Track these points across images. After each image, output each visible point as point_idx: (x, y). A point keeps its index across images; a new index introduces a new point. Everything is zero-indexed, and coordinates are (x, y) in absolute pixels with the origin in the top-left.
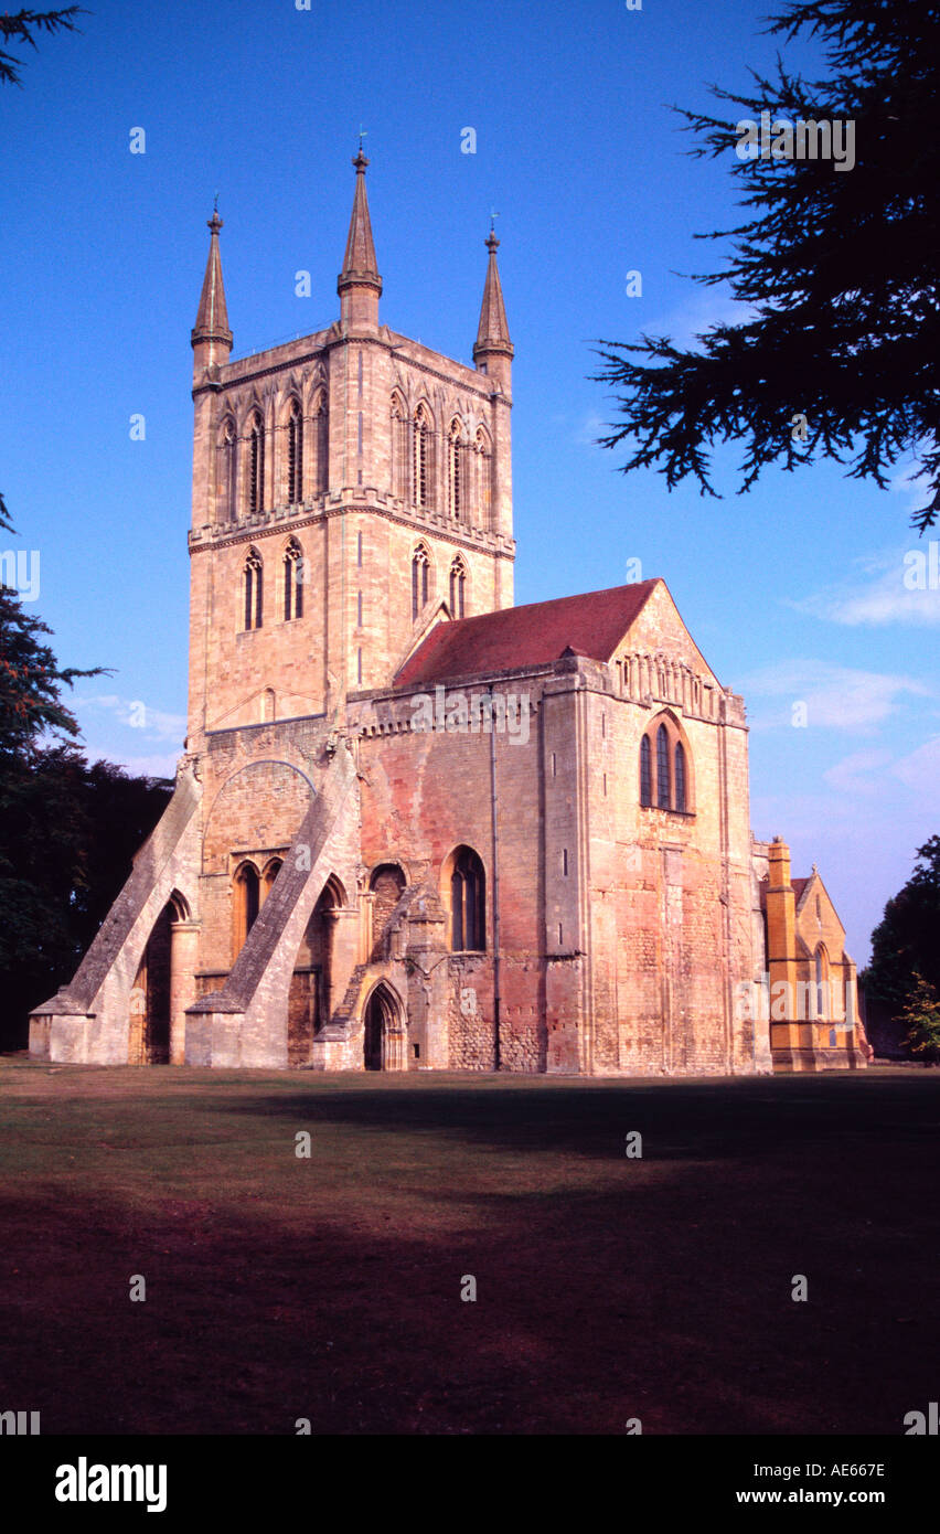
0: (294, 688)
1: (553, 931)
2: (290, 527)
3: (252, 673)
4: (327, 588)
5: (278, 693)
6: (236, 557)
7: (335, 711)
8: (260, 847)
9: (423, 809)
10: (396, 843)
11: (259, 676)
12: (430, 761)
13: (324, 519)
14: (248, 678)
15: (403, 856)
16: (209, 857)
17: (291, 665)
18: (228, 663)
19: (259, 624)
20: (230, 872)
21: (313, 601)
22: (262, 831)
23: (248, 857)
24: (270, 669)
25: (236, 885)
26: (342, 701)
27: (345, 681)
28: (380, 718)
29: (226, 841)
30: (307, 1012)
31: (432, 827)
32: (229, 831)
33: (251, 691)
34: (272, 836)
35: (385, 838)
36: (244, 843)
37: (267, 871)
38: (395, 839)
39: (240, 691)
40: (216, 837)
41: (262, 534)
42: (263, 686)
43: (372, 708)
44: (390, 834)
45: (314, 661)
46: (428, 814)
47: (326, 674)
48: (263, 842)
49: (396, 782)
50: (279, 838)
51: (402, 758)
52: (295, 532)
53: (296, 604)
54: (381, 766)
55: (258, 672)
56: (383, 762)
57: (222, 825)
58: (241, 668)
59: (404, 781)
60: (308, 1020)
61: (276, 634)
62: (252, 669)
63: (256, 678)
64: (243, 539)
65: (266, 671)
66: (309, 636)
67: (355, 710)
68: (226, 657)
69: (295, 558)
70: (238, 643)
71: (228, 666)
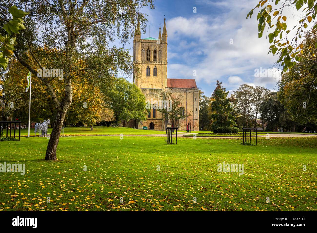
0: (156, 85)
1: (195, 117)
2: (156, 64)
4: (162, 74)
5: (153, 85)
6: (145, 66)
13: (162, 65)
17: (156, 82)
19: (149, 75)
21: (159, 75)
26: (165, 88)
27: (165, 86)
33: (149, 84)
39: (147, 84)
41: (150, 64)
42: (151, 84)
45: (160, 82)
47: (162, 84)
51: (173, 96)
52: (156, 65)
53: (155, 74)
58: (147, 81)
61: (153, 77)
62: (149, 81)
63: (149, 83)
64: (147, 64)
65: (151, 82)
66: (159, 79)
67: (167, 89)
68: (144, 79)
69: (155, 69)
70: (146, 78)
71: (144, 80)
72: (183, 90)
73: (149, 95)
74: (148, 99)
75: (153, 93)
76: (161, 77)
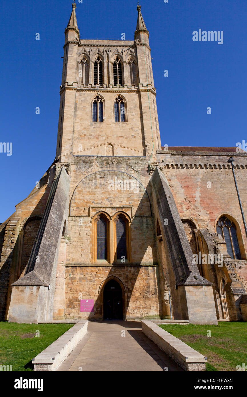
0: (124, 145)
3: (100, 137)
5: (115, 146)
6: (89, 97)
7: (150, 156)
8: (109, 206)
9: (201, 198)
10: (188, 211)
11: (104, 138)
12: (202, 180)
13: (139, 91)
14: (97, 138)
15: (192, 216)
16: (75, 208)
17: (123, 137)
18: (85, 131)
19: (102, 120)
20: (90, 216)
21: (133, 117)
22: (110, 199)
23: (102, 209)
24: (110, 137)
25: (93, 222)
26: (154, 153)
27: (154, 146)
28: (176, 161)
29: (87, 202)
30: (148, 287)
31: (208, 206)
32: (88, 198)
33: (99, 143)
34: (117, 201)
35: (182, 208)
36: (98, 203)
37: (115, 217)
38: (187, 209)
40: (79, 199)
42: (106, 142)
43: (171, 157)
44: (184, 207)
45: (135, 137)
46: (205, 201)
47: (144, 142)
48: (111, 204)
49: (185, 186)
50: (121, 203)
51: (188, 178)
53: (121, 117)
54: (176, 179)
55: (102, 137)
56: (177, 178)
57: (83, 194)
58: (92, 134)
59: (190, 187)
60: (149, 291)
62: (100, 135)
63: (100, 139)
64: (94, 91)
65: (108, 137)
66: (132, 128)
67: (161, 157)
68: (84, 129)
69: (120, 102)
70: (91, 125)
71: (85, 132)
72: (217, 157)
73: (98, 177)
74: (96, 187)
75: (116, 169)
76: (139, 124)
